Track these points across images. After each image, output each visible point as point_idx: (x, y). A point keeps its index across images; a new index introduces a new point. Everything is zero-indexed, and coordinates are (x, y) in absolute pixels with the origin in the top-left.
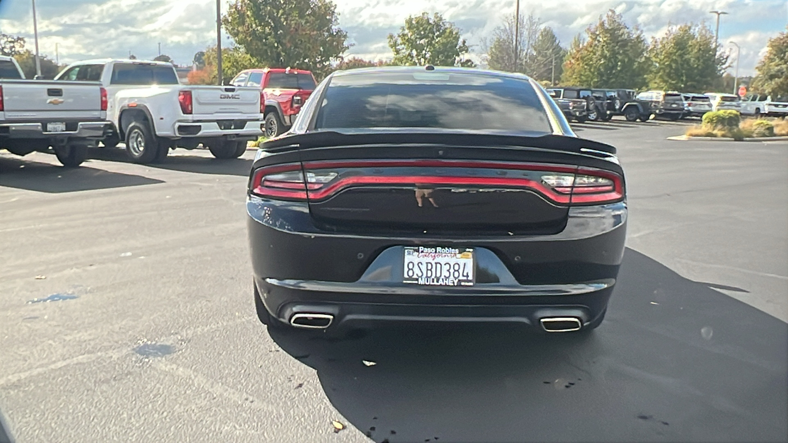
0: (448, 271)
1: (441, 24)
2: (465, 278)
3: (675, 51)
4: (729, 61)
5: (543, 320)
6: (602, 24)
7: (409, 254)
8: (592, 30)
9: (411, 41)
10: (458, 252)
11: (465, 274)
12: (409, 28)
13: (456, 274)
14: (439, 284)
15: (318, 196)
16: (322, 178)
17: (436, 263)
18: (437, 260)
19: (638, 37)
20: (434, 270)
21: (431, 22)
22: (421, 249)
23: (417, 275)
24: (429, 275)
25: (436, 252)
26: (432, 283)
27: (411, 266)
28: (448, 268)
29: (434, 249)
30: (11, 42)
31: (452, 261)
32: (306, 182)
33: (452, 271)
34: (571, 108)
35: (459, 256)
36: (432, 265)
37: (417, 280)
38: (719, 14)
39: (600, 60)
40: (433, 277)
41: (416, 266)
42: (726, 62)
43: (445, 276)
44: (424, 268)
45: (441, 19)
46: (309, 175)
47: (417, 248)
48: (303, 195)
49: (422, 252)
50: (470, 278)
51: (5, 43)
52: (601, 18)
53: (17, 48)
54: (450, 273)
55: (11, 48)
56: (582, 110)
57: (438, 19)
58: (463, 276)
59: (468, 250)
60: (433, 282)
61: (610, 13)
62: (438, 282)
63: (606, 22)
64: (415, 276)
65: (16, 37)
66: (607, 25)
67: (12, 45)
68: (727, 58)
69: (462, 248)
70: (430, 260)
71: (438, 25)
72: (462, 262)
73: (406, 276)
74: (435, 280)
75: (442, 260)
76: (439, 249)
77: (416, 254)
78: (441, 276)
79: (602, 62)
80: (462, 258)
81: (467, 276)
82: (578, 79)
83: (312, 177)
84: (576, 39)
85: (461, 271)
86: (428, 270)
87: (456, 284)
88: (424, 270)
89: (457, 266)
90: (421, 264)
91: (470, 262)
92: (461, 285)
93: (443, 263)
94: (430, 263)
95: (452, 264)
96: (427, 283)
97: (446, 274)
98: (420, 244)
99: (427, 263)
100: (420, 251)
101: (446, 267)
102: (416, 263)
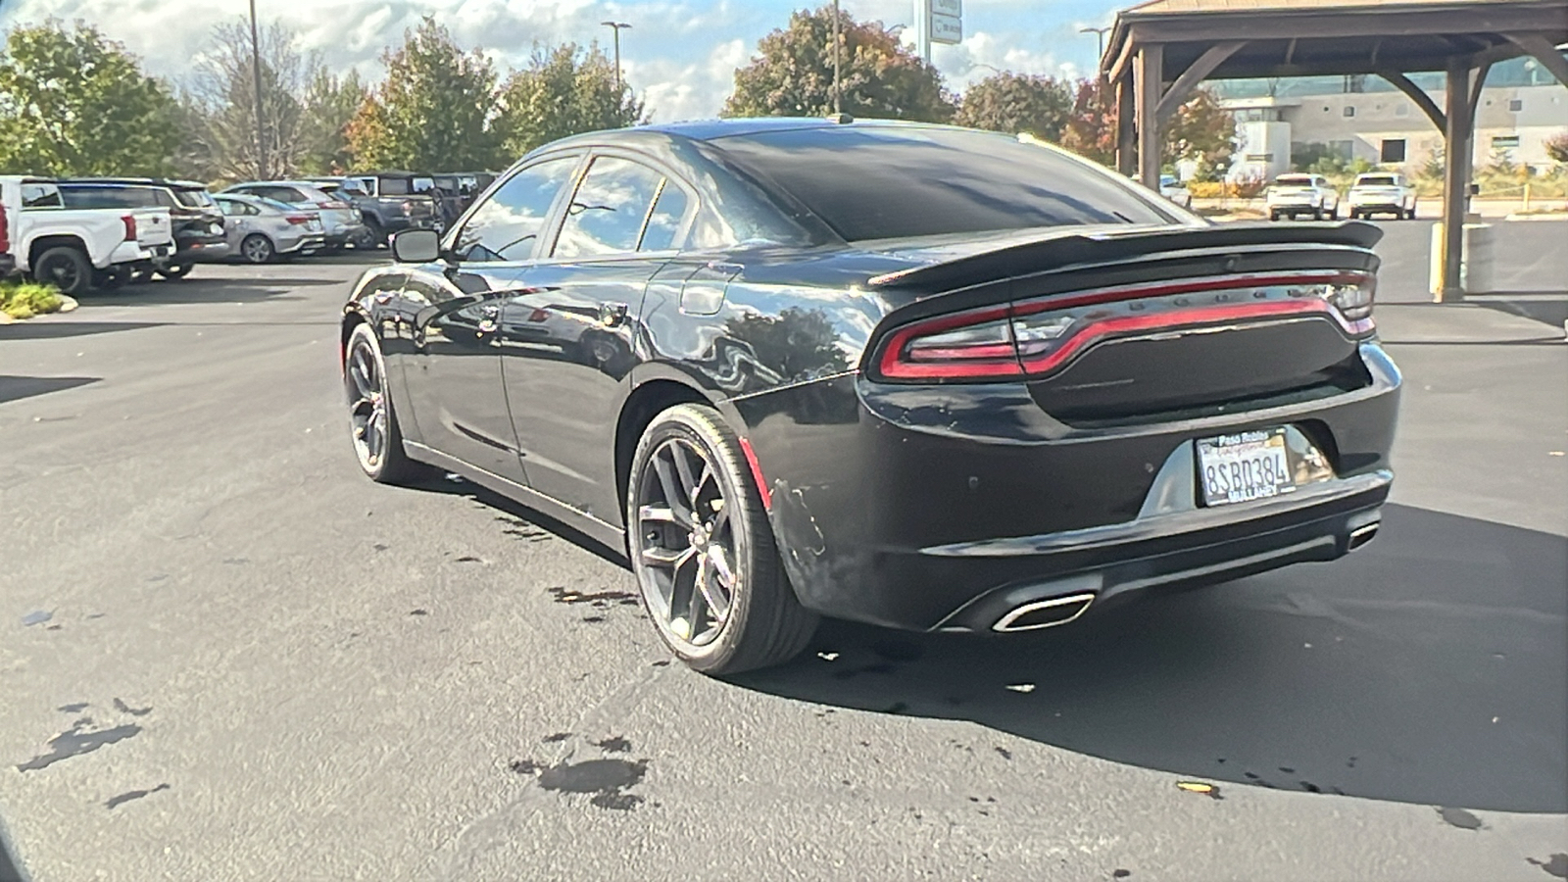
0: (1259, 472)
1: (96, 44)
2: (1281, 481)
3: (549, 96)
4: (645, 113)
5: (1353, 535)
6: (412, 47)
7: (1206, 452)
8: (393, 57)
9: (27, 83)
10: (1266, 437)
11: (1280, 474)
12: (18, 55)
13: (1270, 477)
14: (1255, 497)
15: (1044, 366)
16: (1040, 333)
17: (1244, 462)
18: (1243, 456)
19: (484, 72)
20: (1241, 475)
21: (71, 40)
22: (1222, 439)
23: (1223, 488)
24: (1238, 484)
25: (1241, 442)
26: (1247, 499)
27: (1212, 474)
28: (1259, 468)
29: (1237, 437)
31: (1261, 454)
32: (1014, 342)
33: (1263, 471)
34: (407, 214)
35: (1266, 443)
36: (1237, 466)
37: (1227, 496)
38: (616, 27)
39: (418, 117)
40: (1244, 487)
41: (1218, 474)
42: (640, 113)
43: (1258, 483)
44: (1228, 472)
45: (94, 35)
46: (1019, 326)
47: (1215, 439)
48: (1014, 369)
49: (1224, 445)
50: (1288, 480)
52: (407, 36)
54: (1262, 475)
56: (427, 216)
57: (87, 33)
58: (1279, 478)
59: (1275, 431)
60: (1246, 495)
61: (425, 25)
62: (1253, 494)
63: (419, 42)
64: (1221, 492)
66: (421, 49)
68: (640, 108)
69: (1270, 427)
70: (1235, 457)
71: (89, 49)
72: (1273, 453)
73: (1210, 493)
74: (1248, 491)
75: (1249, 455)
76: (1245, 435)
77: (1216, 450)
78: (1253, 483)
79: (422, 122)
80: (1271, 446)
81: (1283, 477)
82: (377, 157)
83: (1022, 332)
84: (320, 77)
85: (1274, 470)
86: (1234, 476)
87: (1275, 493)
88: (1229, 478)
89: (1267, 462)
90: (1225, 467)
91: (1281, 451)
92: (1280, 494)
93: (1251, 461)
94: (1236, 463)
95: (1262, 459)
96: (1241, 500)
97: (1257, 478)
98: (1221, 431)
99: (1232, 464)
100: (1221, 444)
101: (1255, 467)
102: (1216, 468)
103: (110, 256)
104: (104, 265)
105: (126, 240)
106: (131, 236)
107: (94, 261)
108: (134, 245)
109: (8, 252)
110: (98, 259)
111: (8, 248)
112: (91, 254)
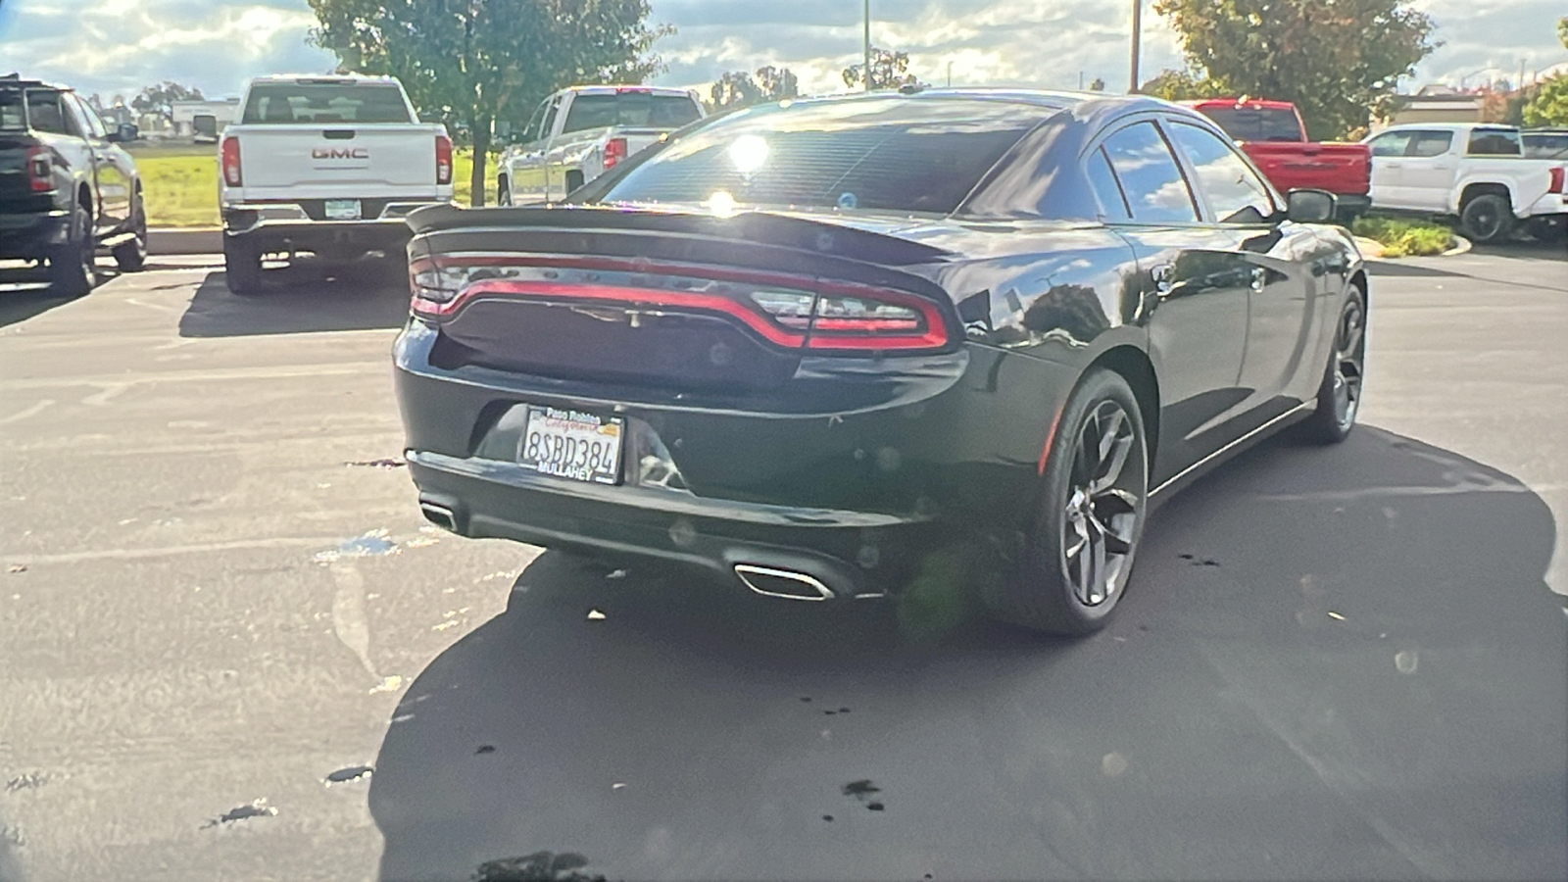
0: (584, 454)
2: (604, 470)
5: (738, 568)
7: (535, 418)
10: (599, 422)
11: (607, 463)
13: (594, 462)
14: (564, 475)
17: (568, 439)
18: (571, 433)
20: (564, 450)
22: (550, 411)
23: (541, 455)
24: (557, 458)
25: (568, 419)
26: (556, 473)
27: (535, 440)
28: (585, 450)
29: (565, 413)
30: (885, 62)
31: (591, 437)
33: (589, 455)
35: (601, 429)
36: (562, 440)
37: (537, 464)
40: (561, 462)
41: (542, 442)
43: (577, 463)
44: (551, 444)
47: (545, 409)
49: (551, 416)
50: (612, 471)
51: (876, 64)
53: (896, 73)
54: (586, 458)
55: (885, 72)
58: (604, 466)
59: (613, 420)
60: (558, 470)
62: (564, 471)
64: (537, 458)
65: (893, 53)
67: (887, 67)
69: (605, 415)
70: (560, 432)
72: (604, 440)
73: (526, 455)
74: (561, 468)
75: (577, 434)
76: (573, 413)
77: (543, 419)
78: (572, 461)
80: (605, 433)
81: (609, 467)
85: (601, 457)
86: (556, 449)
87: (588, 479)
88: (552, 449)
89: (596, 447)
90: (550, 438)
91: (616, 442)
92: (592, 482)
93: (578, 440)
94: (560, 437)
95: (590, 443)
96: (549, 472)
97: (579, 458)
98: (549, 403)
99: (557, 437)
100: (548, 414)
101: (581, 448)
102: (542, 435)
103: (1530, 208)
104: (1526, 215)
105: (1550, 192)
106: (1556, 188)
107: (1515, 211)
108: (1558, 198)
109: (1368, 195)
110: (1520, 208)
111: (1368, 191)
112: (1513, 204)
